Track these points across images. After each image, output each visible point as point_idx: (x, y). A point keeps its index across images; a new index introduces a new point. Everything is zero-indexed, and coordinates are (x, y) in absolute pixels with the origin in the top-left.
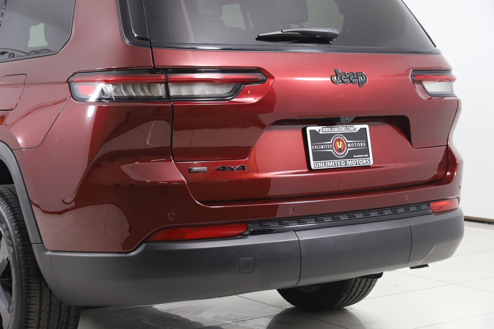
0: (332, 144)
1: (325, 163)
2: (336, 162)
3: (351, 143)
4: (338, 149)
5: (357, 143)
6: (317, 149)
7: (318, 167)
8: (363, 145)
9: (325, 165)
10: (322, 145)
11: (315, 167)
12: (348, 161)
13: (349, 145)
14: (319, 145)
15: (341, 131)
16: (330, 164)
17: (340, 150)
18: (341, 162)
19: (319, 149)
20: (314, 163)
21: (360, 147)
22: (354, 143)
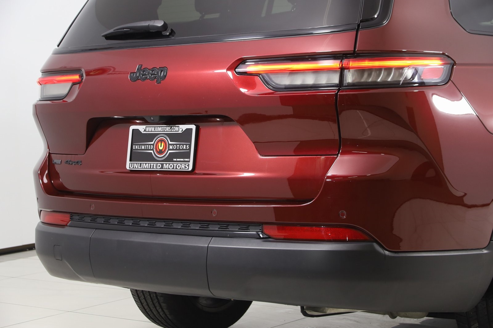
0: (153, 145)
1: (141, 164)
2: (152, 164)
3: (173, 145)
4: (158, 150)
5: (180, 145)
6: (138, 149)
7: (133, 168)
8: (186, 147)
9: (140, 166)
10: (143, 145)
11: (130, 168)
12: (165, 165)
13: (171, 147)
14: (140, 145)
15: (165, 131)
16: (146, 166)
17: (161, 152)
18: (157, 165)
19: (140, 150)
20: (130, 163)
21: (183, 149)
22: (176, 145)
